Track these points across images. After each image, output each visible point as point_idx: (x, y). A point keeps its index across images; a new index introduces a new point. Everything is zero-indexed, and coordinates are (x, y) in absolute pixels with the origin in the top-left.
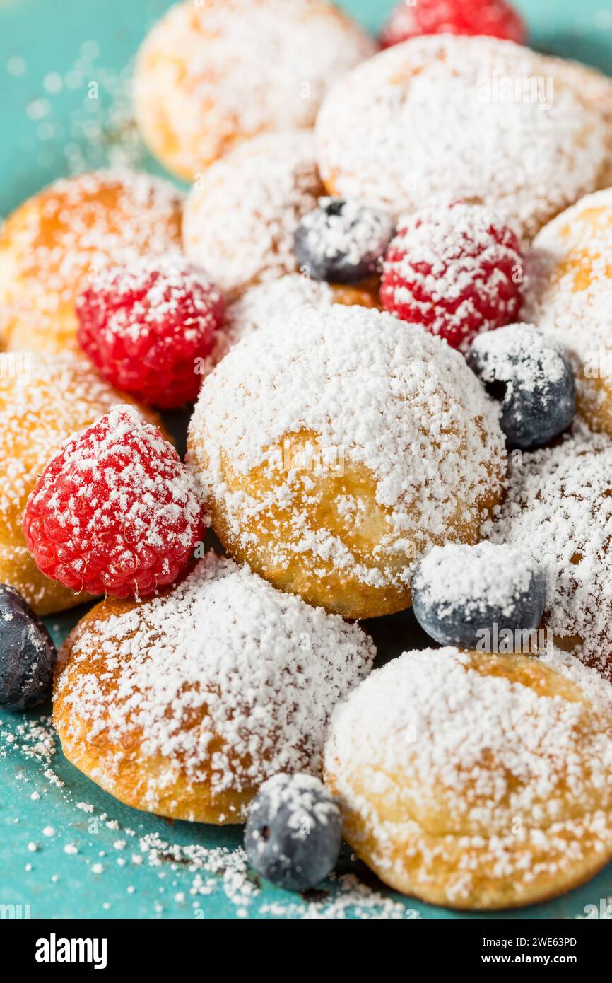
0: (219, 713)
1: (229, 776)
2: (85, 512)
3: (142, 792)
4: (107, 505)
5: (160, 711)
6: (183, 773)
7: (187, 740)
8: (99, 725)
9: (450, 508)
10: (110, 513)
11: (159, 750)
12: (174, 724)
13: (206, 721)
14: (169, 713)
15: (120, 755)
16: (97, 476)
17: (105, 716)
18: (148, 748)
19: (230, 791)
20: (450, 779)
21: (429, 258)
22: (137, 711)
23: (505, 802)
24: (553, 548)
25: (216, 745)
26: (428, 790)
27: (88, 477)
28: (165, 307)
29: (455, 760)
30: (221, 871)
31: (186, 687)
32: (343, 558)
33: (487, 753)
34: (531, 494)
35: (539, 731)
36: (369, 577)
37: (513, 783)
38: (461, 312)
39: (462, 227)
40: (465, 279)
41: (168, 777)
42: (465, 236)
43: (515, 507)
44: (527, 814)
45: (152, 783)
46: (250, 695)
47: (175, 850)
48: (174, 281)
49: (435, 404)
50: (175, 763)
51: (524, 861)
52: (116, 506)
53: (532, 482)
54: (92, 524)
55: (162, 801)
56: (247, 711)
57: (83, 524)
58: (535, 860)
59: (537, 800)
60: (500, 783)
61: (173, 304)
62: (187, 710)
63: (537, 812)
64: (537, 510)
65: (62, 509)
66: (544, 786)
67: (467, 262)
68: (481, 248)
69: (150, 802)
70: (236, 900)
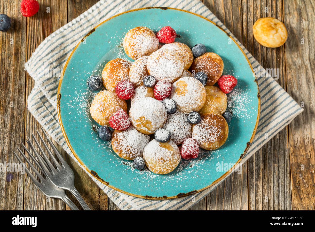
0: (131, 150)
1: (132, 156)
2: (116, 124)
3: (122, 156)
4: (119, 123)
5: (125, 149)
6: (127, 155)
7: (127, 152)
8: (117, 148)
9: (160, 125)
10: (120, 124)
11: (124, 153)
12: (126, 150)
13: (130, 150)
14: (126, 149)
15: (120, 152)
16: (118, 120)
17: (118, 147)
18: (123, 152)
19: (132, 158)
20: (157, 161)
21: (160, 91)
22: (122, 148)
23: (163, 163)
24: (172, 129)
25: (131, 153)
26: (155, 162)
27: (117, 120)
28: (127, 93)
29: (158, 159)
30: (131, 166)
31: (128, 146)
32: (147, 130)
33: (162, 158)
34: (170, 121)
35: (168, 155)
36: (150, 132)
37: (164, 161)
38: (163, 97)
39: (164, 88)
40: (164, 93)
41: (125, 156)
42: (164, 89)
43: (168, 123)
44: (166, 165)
45: (123, 156)
46: (135, 148)
47: (125, 162)
48: (128, 89)
49: (159, 113)
50: (126, 155)
51: (165, 170)
52: (120, 123)
53: (170, 119)
54: (117, 125)
55: (124, 158)
56: (135, 149)
57: (116, 125)
58: (166, 170)
59: (167, 163)
60: (163, 161)
61: (128, 93)
62: (128, 149)
63: (167, 165)
64: (170, 124)
65: (114, 123)
66: (168, 162)
67: (164, 92)
68: (166, 90)
69: (123, 157)
70: (132, 170)
